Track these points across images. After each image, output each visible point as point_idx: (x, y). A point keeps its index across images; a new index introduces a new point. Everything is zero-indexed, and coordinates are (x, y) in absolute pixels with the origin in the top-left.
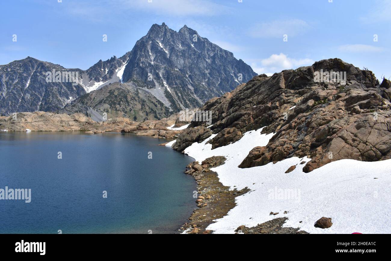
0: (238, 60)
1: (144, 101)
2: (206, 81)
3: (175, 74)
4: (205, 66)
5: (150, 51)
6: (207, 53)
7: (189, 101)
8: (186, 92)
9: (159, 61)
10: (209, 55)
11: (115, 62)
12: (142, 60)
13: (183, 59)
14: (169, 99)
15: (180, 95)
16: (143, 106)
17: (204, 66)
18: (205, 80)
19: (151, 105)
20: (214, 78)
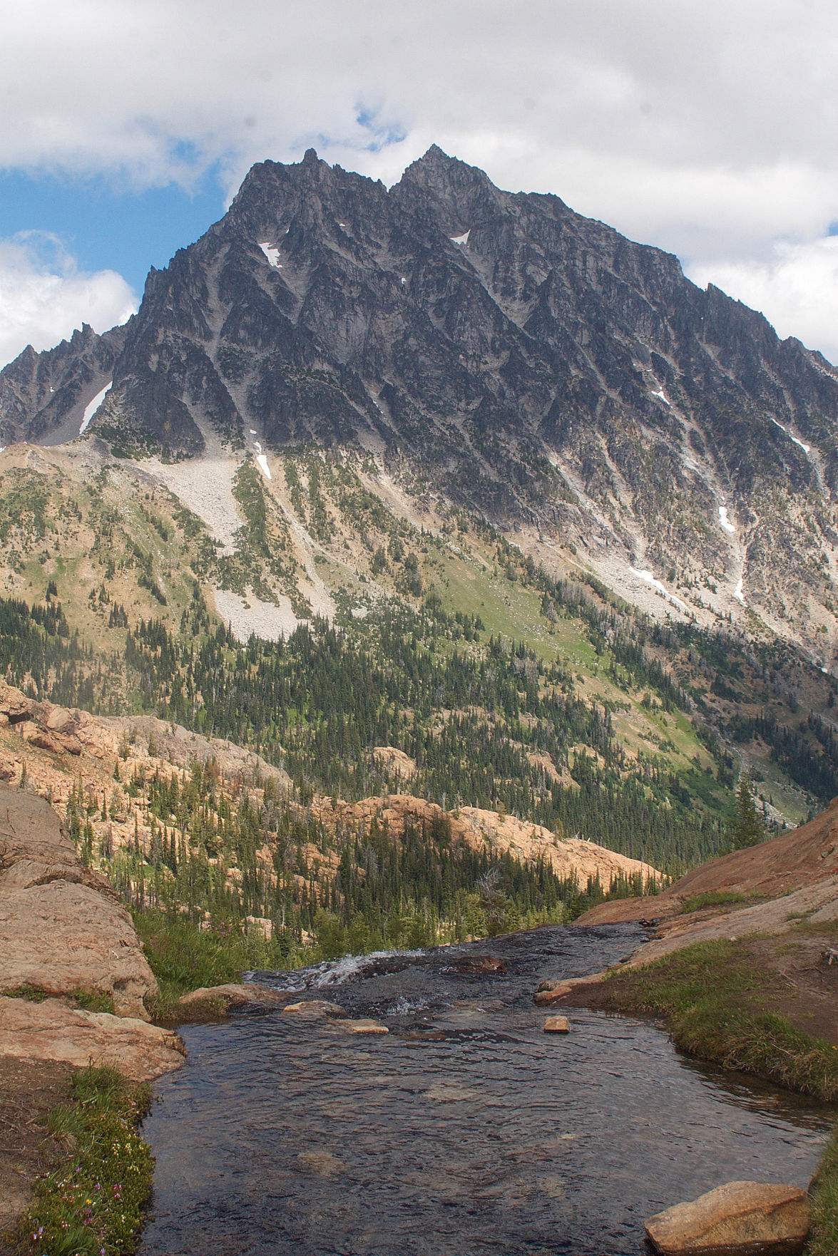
0: (704, 287)
1: (115, 518)
2: (471, 407)
3: (302, 389)
4: (489, 335)
5: (213, 291)
6: (523, 271)
7: (344, 503)
8: (338, 467)
9: (242, 333)
10: (529, 280)
11: (88, 351)
12: (161, 337)
13: (365, 316)
14: (245, 505)
15: (304, 481)
16: (103, 540)
17: (482, 339)
18: (468, 404)
19: (144, 536)
20: (524, 390)
